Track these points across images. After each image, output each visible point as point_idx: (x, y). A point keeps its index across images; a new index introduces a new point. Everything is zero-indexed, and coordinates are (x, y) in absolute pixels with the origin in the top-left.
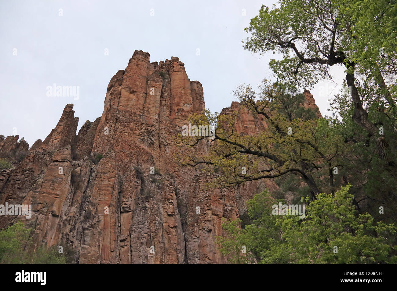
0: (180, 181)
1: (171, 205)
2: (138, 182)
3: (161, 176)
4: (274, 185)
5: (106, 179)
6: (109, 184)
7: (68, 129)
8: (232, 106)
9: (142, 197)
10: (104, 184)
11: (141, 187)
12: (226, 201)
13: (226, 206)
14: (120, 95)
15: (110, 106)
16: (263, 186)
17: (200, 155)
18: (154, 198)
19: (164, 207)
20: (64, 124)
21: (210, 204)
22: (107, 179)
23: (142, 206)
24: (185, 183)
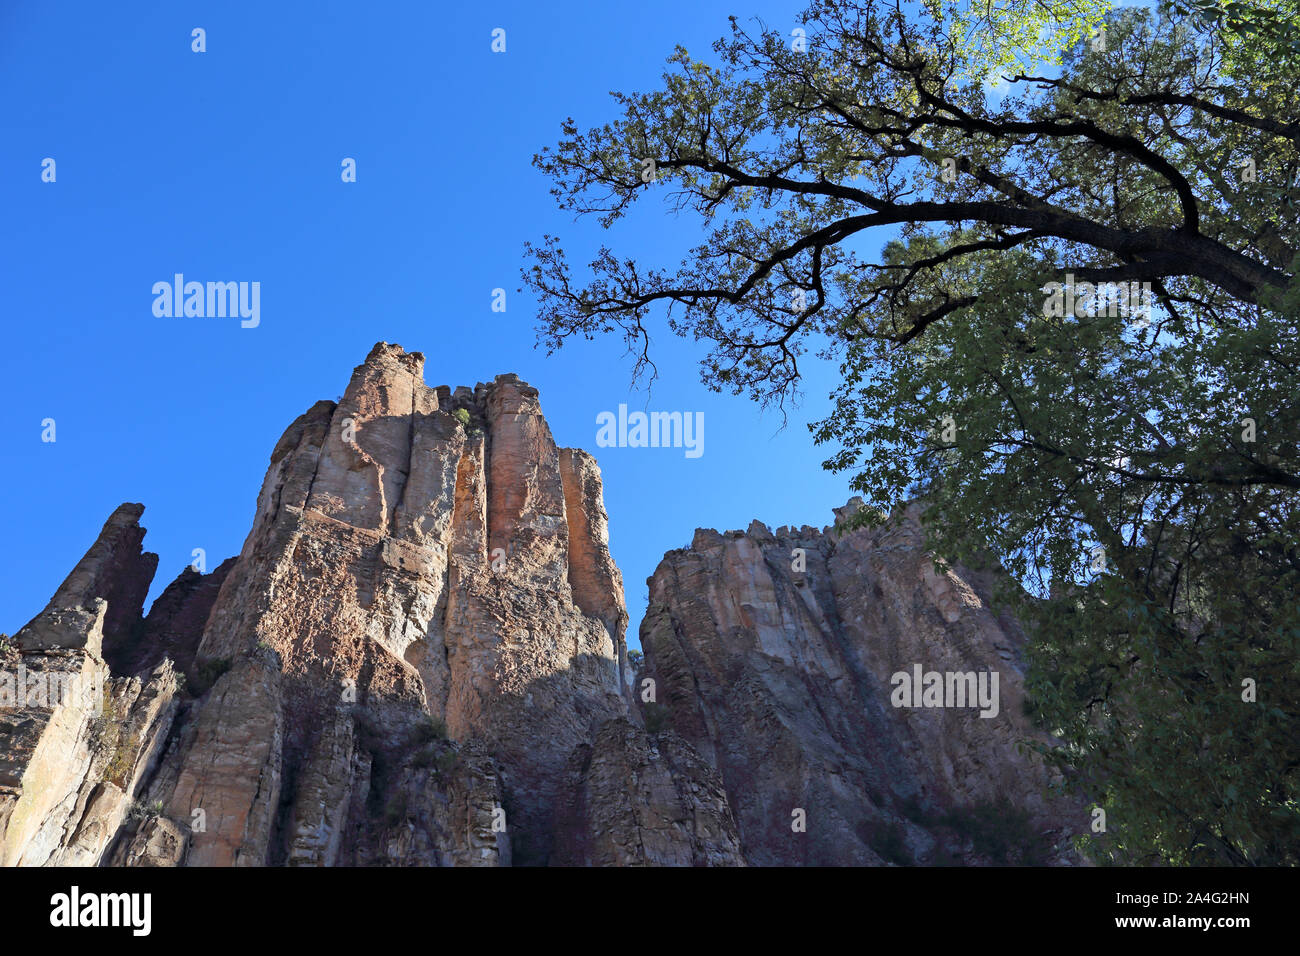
0: (520, 775)
1: (489, 850)
2: (361, 764)
3: (449, 745)
4: (861, 800)
5: (232, 747)
6: (246, 765)
7: (111, 586)
8: (695, 543)
9: (375, 822)
10: (225, 765)
11: (373, 786)
12: (699, 829)
13: (700, 848)
14: (315, 473)
15: (278, 506)
16: (822, 803)
17: (594, 686)
18: (422, 823)
19: (461, 858)
20: (100, 565)
21: (639, 842)
22: (239, 746)
23: (371, 858)
24: (540, 781)
